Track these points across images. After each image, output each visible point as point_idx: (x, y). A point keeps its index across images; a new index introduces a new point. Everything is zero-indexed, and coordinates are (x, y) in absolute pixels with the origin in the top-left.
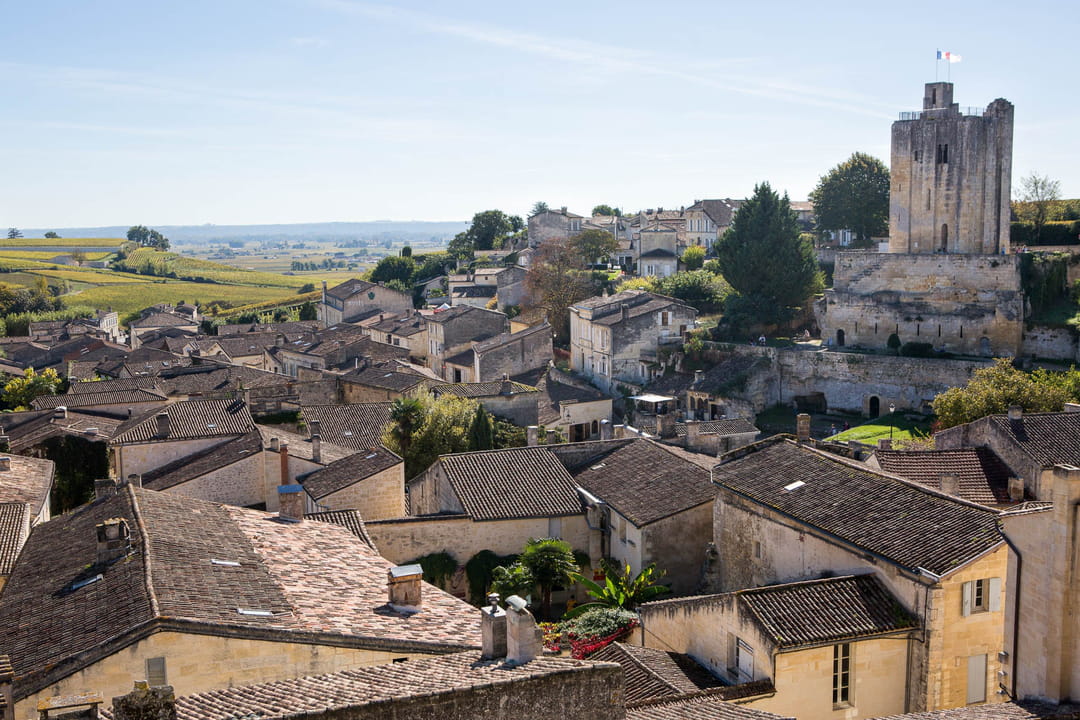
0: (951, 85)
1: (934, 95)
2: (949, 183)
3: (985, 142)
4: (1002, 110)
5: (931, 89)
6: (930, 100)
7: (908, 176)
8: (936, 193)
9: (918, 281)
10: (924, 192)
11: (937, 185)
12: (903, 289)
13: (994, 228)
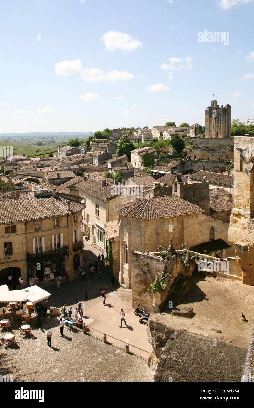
0: (217, 101)
1: (213, 103)
2: (218, 123)
3: (225, 114)
4: (229, 106)
5: (213, 102)
6: (213, 104)
7: (209, 121)
8: (215, 125)
9: (212, 144)
10: (212, 124)
11: (215, 123)
12: (209, 146)
13: (227, 132)
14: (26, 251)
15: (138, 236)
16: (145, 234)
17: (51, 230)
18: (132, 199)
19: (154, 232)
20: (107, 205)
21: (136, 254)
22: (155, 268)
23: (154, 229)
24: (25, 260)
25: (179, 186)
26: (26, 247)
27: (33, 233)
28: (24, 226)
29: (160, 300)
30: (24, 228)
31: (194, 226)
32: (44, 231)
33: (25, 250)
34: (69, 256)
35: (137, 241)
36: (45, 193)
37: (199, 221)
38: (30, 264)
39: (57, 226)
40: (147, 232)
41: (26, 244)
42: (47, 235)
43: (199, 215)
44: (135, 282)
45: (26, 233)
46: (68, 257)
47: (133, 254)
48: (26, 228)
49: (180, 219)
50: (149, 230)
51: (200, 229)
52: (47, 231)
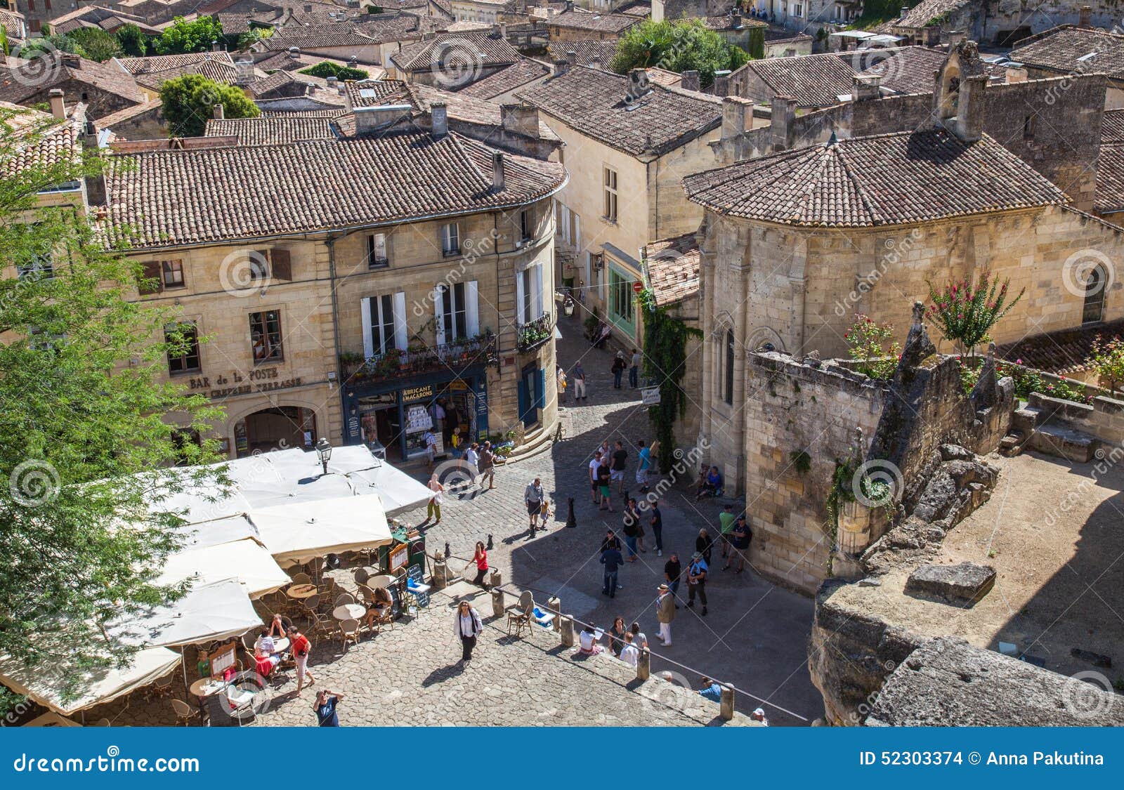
14: (337, 346)
15: (778, 296)
16: (809, 289)
17: (433, 269)
18: (759, 148)
19: (847, 281)
20: (653, 173)
21: (771, 364)
22: (845, 420)
23: (846, 270)
24: (331, 380)
25: (968, 90)
26: (336, 330)
27: (360, 276)
28: (325, 249)
29: (864, 531)
30: (326, 257)
31: (1017, 263)
32: (405, 270)
33: (332, 343)
34: (503, 370)
35: (774, 314)
36: (401, 121)
37: (1044, 241)
38: (351, 395)
39: (454, 253)
40: (815, 278)
41: (335, 320)
42: (415, 286)
43: (1045, 214)
44: (762, 470)
45: (333, 278)
46: (499, 371)
47: (759, 361)
48: (332, 259)
49: (958, 229)
50: (825, 271)
51: (1046, 276)
52: (412, 272)
